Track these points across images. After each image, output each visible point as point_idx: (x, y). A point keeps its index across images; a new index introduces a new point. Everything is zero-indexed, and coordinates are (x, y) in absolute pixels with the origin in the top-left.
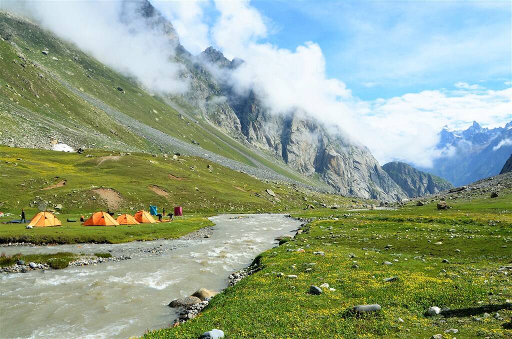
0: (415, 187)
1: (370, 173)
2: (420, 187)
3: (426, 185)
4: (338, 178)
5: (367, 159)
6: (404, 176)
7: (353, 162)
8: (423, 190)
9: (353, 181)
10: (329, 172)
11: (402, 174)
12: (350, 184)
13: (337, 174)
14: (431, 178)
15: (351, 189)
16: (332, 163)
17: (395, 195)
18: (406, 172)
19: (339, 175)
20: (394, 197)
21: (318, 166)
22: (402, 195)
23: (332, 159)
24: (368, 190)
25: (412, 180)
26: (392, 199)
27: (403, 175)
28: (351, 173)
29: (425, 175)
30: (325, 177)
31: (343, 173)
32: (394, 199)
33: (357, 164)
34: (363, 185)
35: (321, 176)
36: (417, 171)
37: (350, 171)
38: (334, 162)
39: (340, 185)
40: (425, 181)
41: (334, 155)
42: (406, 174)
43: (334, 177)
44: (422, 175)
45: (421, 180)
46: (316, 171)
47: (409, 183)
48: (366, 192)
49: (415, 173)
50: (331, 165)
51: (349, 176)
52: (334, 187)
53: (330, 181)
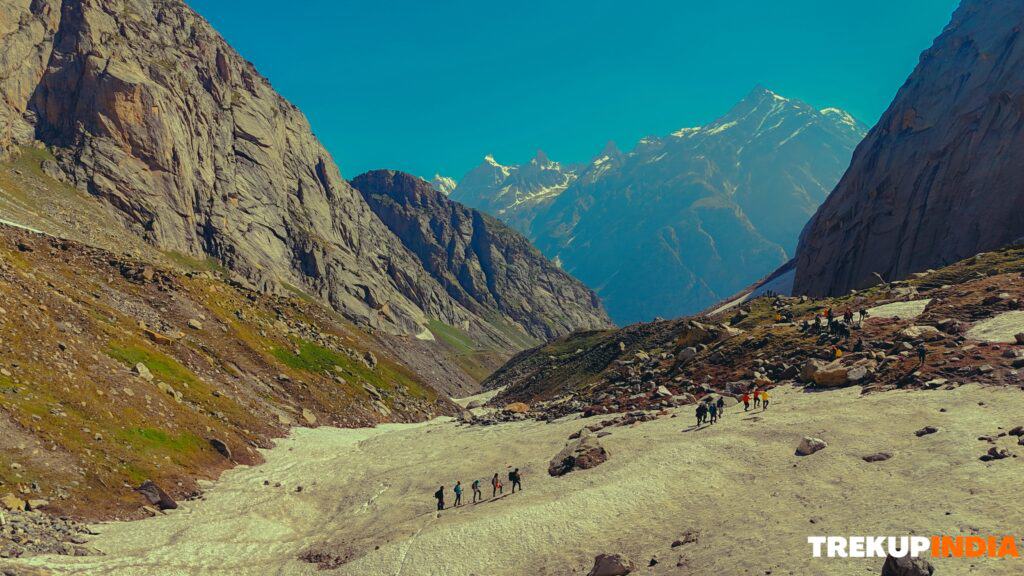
0: (439, 240)
1: (300, 182)
2: (453, 243)
3: (468, 238)
4: (149, 175)
5: (292, 138)
6: (411, 211)
7: (235, 135)
8: (460, 249)
9: (225, 199)
10: (102, 144)
11: (403, 204)
12: (204, 202)
13: (145, 159)
14: (482, 222)
15: (209, 222)
16: (120, 111)
17: (380, 257)
18: (415, 198)
19: (152, 163)
20: (379, 263)
21: (53, 118)
22: (403, 258)
23: (120, 97)
24: (284, 234)
25: (433, 223)
26: (370, 268)
27: (409, 206)
28: (217, 169)
29: (466, 213)
30: (77, 161)
31: (175, 157)
32: (376, 268)
33: (250, 145)
34: (265, 215)
35: (59, 158)
36: (445, 201)
37: (215, 160)
38: (128, 111)
39: (158, 202)
40: (467, 227)
41: (126, 80)
42: (414, 205)
43: (130, 168)
44: (458, 211)
45: (456, 223)
46: (38, 136)
47: (424, 231)
48: (274, 239)
49: (441, 204)
50: (114, 118)
51: (209, 176)
52: (122, 206)
53: (101, 181)
